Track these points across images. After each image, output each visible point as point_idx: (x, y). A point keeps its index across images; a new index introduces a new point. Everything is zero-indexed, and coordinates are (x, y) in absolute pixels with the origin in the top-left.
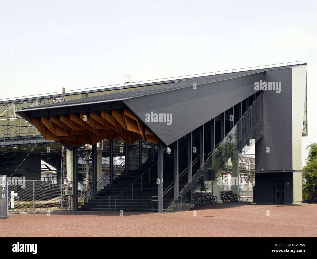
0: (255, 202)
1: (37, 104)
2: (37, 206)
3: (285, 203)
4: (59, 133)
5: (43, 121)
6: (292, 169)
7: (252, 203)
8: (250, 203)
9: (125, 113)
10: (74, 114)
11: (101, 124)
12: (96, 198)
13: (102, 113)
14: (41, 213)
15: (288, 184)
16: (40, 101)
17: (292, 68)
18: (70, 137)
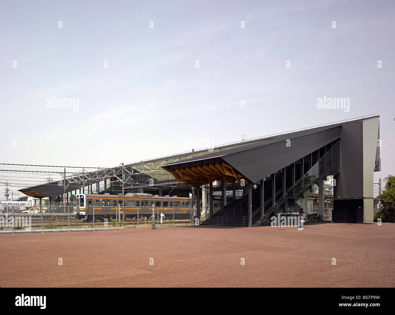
0: (333, 221)
1: (177, 160)
2: (175, 223)
3: (357, 222)
4: (186, 178)
5: (177, 171)
6: (363, 196)
7: (331, 222)
8: (329, 222)
9: (223, 164)
10: (194, 166)
11: (210, 172)
12: (212, 217)
13: (210, 165)
14: (178, 227)
15: (360, 207)
16: (180, 158)
17: (362, 121)
18: (193, 180)
